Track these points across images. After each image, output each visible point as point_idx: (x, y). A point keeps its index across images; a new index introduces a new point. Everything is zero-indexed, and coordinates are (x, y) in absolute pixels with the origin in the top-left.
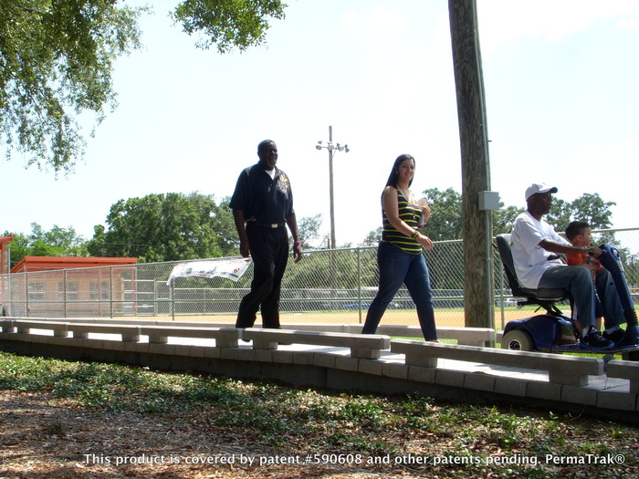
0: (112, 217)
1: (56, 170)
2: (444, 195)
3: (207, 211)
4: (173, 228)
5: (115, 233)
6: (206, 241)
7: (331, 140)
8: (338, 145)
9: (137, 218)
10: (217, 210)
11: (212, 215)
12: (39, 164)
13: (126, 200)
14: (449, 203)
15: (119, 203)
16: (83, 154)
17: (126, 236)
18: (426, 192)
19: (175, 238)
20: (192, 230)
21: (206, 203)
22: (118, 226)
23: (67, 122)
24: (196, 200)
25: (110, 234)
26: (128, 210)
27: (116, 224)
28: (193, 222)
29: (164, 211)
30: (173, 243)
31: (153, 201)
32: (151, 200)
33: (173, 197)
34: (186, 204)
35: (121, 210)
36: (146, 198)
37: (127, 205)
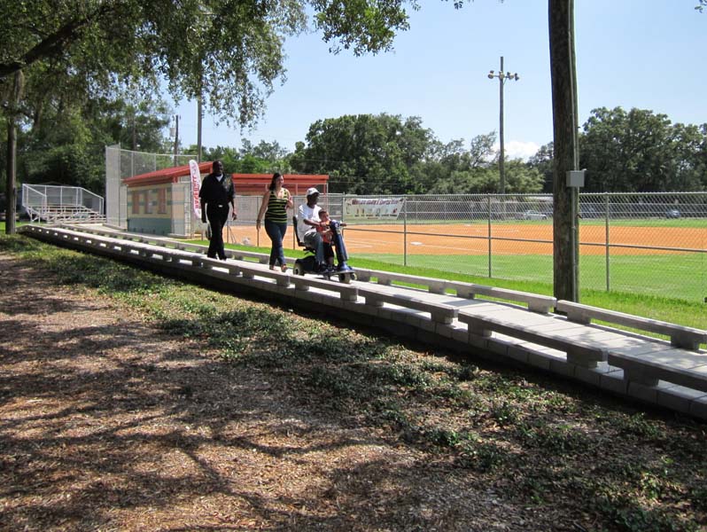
0: (311, 135)
1: (242, 127)
2: (612, 114)
3: (394, 130)
4: (364, 145)
5: (313, 150)
6: (392, 157)
7: (502, 69)
8: (508, 74)
9: (333, 137)
10: (401, 130)
11: (398, 133)
12: (228, 122)
13: (323, 120)
14: (616, 121)
15: (317, 123)
16: (263, 114)
17: (324, 151)
18: (595, 111)
19: (365, 154)
20: (379, 147)
21: (392, 123)
22: (316, 144)
23: (251, 88)
24: (384, 120)
25: (309, 150)
26: (325, 129)
27: (315, 141)
28: (381, 140)
29: (356, 130)
30: (364, 158)
31: (347, 122)
32: (345, 121)
33: (364, 118)
34: (376, 124)
35: (319, 129)
36: (341, 119)
37: (324, 126)
